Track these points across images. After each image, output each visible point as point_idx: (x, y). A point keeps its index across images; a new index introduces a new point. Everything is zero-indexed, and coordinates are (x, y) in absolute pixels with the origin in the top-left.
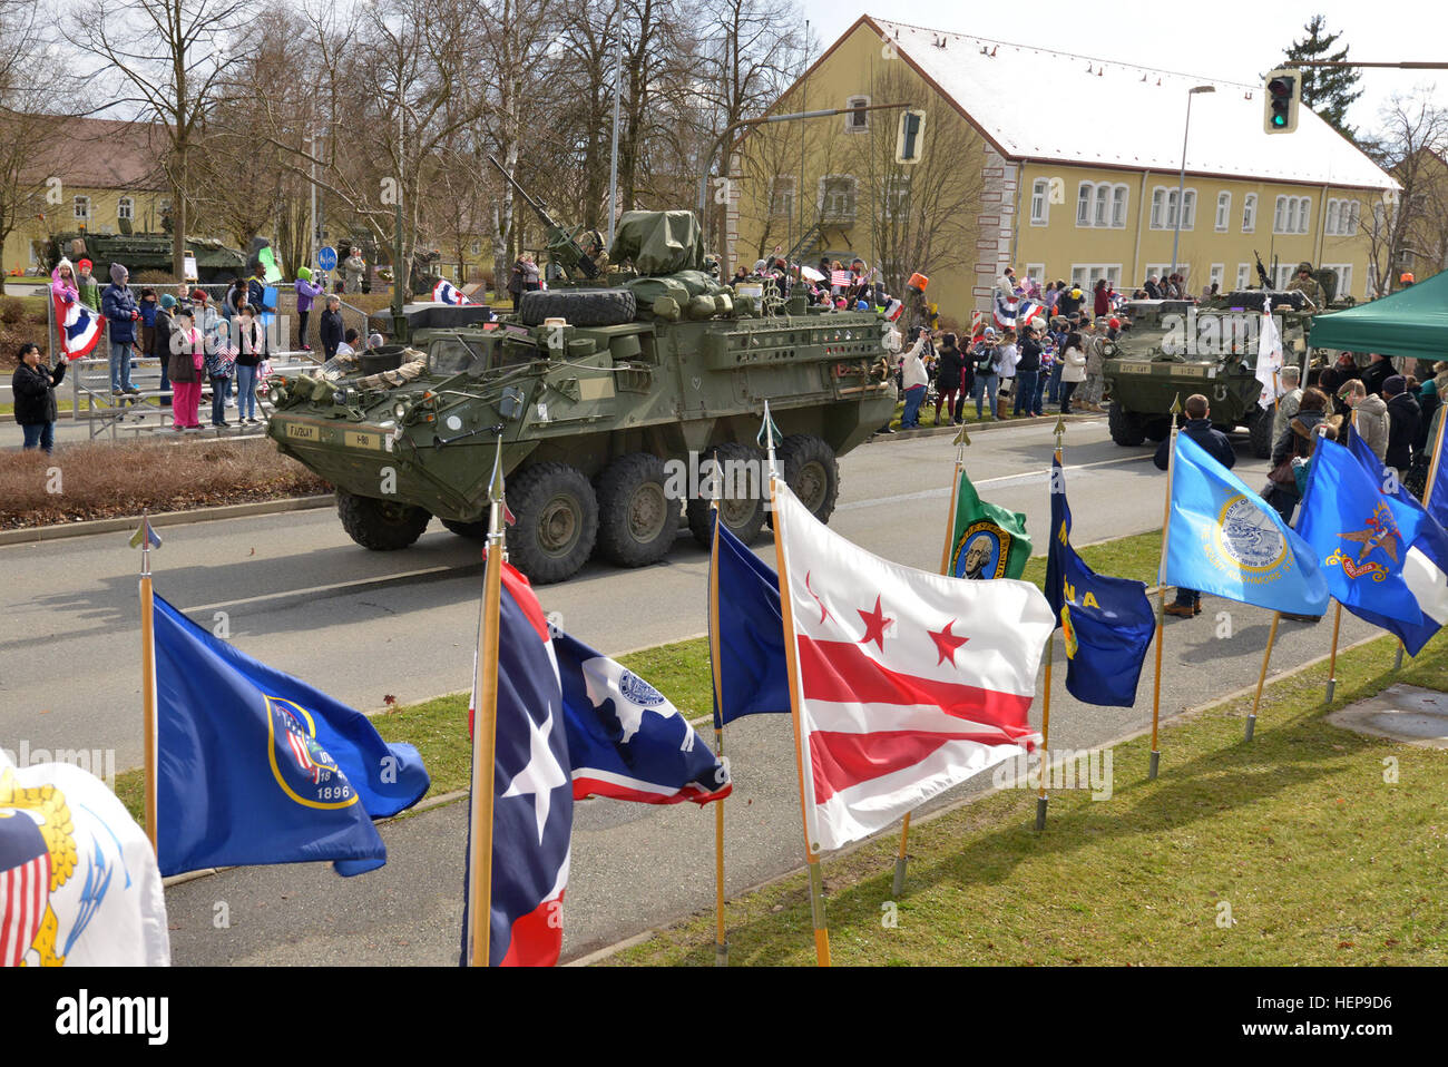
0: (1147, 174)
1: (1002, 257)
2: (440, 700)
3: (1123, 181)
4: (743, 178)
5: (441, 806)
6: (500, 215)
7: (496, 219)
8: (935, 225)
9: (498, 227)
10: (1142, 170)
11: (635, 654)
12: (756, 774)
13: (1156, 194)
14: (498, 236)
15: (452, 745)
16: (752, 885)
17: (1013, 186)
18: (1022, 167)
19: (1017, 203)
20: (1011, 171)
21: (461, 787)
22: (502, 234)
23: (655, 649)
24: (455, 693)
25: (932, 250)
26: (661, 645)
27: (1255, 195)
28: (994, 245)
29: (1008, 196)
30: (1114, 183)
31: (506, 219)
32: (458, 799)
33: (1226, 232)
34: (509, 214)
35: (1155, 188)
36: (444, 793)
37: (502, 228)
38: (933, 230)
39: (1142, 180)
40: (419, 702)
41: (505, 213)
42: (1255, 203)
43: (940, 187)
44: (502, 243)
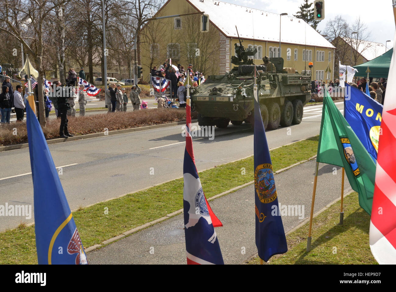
0: (267, 43)
1: (227, 69)
2: (97, 204)
3: (260, 45)
4: (145, 42)
5: (115, 241)
6: (60, 56)
7: (59, 57)
8: (206, 58)
9: (60, 59)
10: (265, 41)
11: (166, 183)
12: (233, 217)
13: (270, 49)
14: (60, 63)
15: (111, 219)
16: (253, 255)
17: (229, 46)
18: (231, 40)
19: (231, 51)
20: (228, 41)
21: (121, 234)
22: (61, 62)
23: (173, 181)
24: (103, 202)
25: (206, 66)
26: (174, 180)
27: (297, 49)
28: (224, 65)
29: (227, 49)
30: (258, 45)
31: (62, 57)
32: (121, 238)
33: (290, 60)
34: (64, 55)
35: (270, 47)
36: (115, 236)
37: (62, 60)
38: (206, 60)
39: (266, 44)
40: (90, 206)
41: (62, 54)
42: (297, 52)
43: (207, 46)
44: (62, 65)
